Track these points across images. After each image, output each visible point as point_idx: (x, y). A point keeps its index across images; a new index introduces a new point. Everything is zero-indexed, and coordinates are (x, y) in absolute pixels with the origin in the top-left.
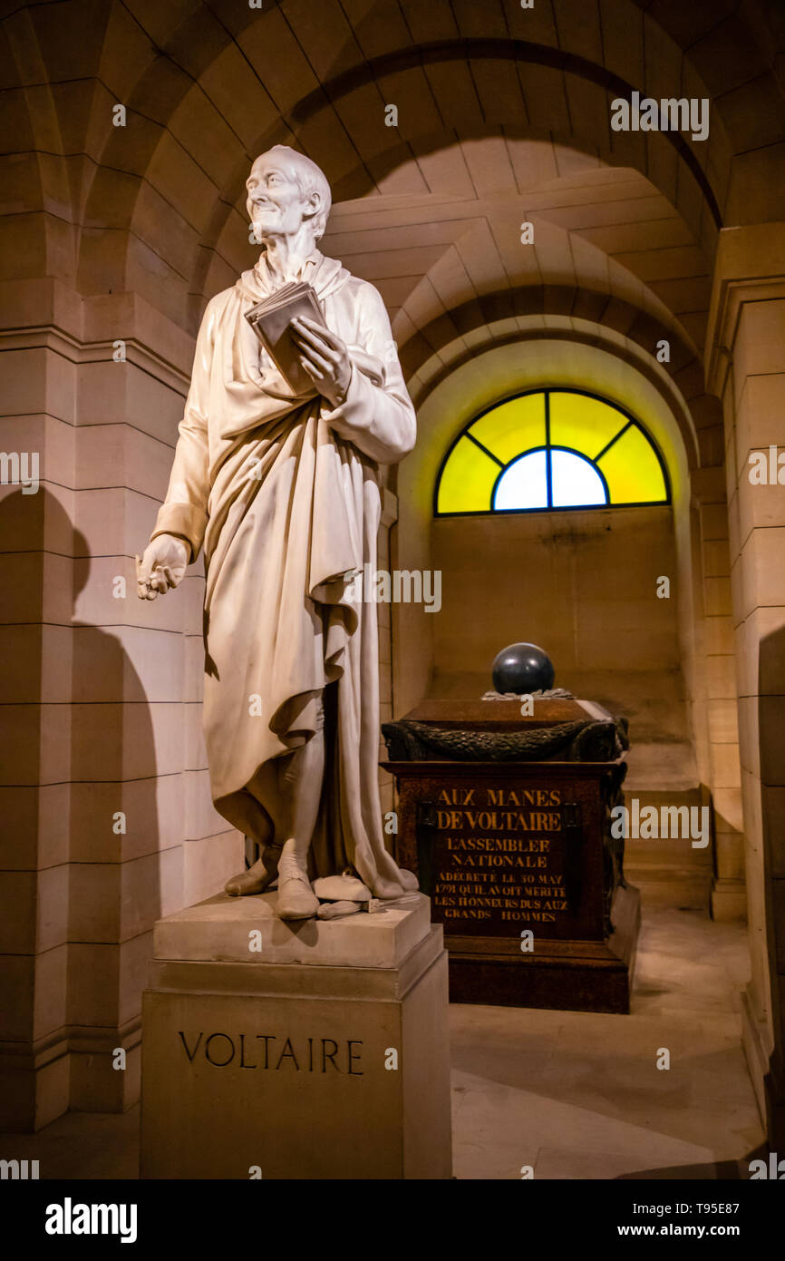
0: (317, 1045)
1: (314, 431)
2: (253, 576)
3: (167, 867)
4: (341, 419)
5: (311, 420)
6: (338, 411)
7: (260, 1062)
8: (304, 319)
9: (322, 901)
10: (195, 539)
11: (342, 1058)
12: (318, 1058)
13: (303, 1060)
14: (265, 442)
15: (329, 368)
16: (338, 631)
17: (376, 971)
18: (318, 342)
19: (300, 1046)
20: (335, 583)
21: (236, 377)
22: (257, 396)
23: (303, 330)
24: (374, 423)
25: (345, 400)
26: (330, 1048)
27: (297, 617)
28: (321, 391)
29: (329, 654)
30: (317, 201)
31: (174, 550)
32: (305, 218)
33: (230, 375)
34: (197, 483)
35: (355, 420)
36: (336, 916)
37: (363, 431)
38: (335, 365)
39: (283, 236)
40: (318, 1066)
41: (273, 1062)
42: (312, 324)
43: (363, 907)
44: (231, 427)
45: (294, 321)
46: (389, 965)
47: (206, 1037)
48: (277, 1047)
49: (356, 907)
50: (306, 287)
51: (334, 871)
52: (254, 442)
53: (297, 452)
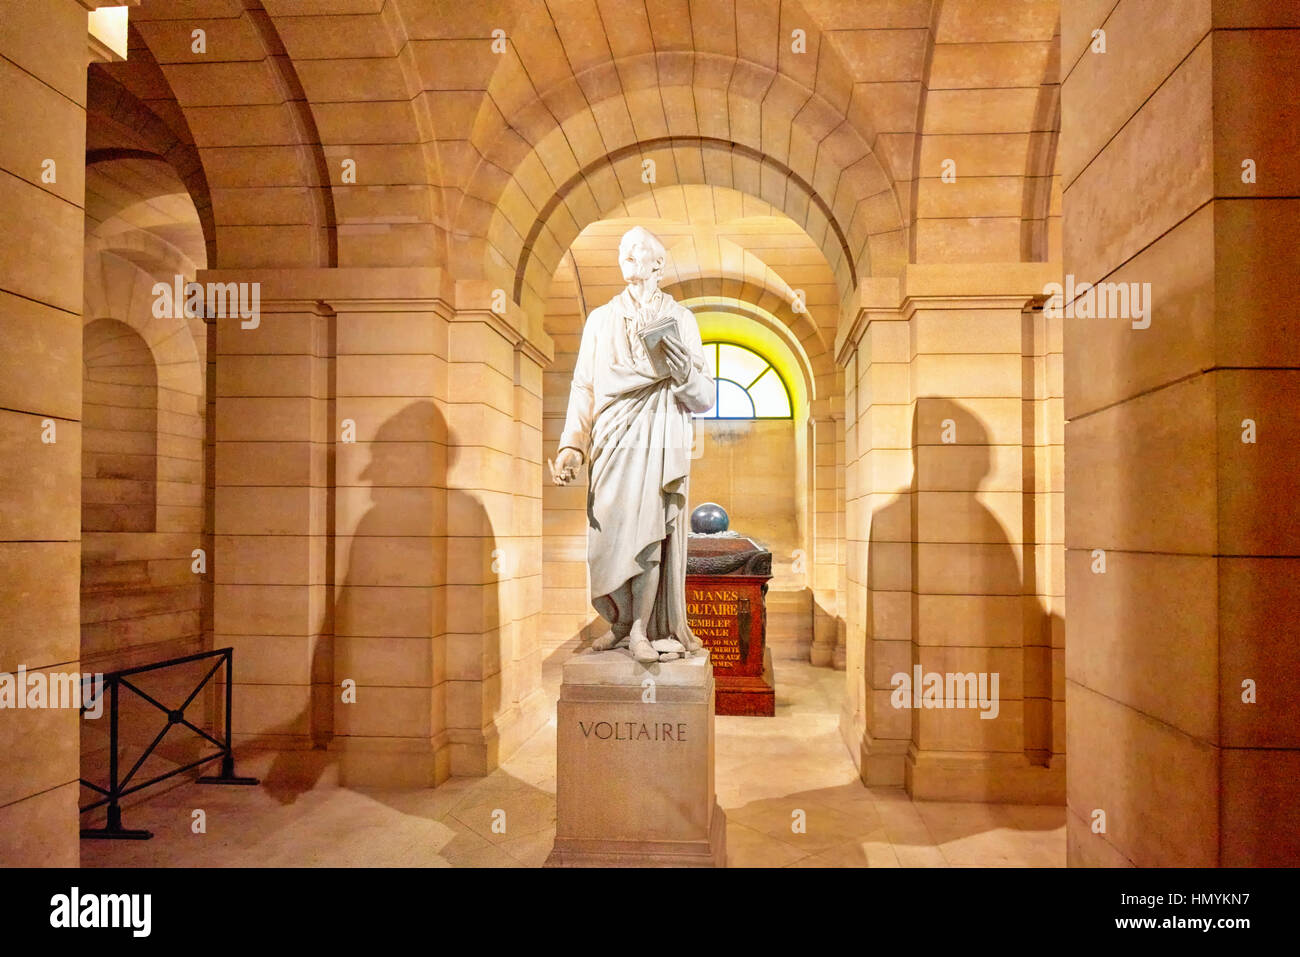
0: (660, 727)
1: (665, 396)
2: (625, 475)
3: (504, 636)
4: (684, 392)
5: (664, 390)
6: (682, 388)
7: (627, 736)
8: (670, 338)
9: (660, 653)
10: (585, 451)
11: (674, 734)
12: (661, 734)
13: (653, 735)
14: (635, 400)
15: (682, 365)
16: (673, 508)
17: (693, 688)
18: (677, 351)
19: (651, 728)
20: (676, 483)
21: (616, 362)
22: (631, 374)
23: (669, 343)
24: (699, 394)
25: (686, 381)
26: (667, 728)
27: (654, 499)
28: (673, 376)
29: (669, 519)
30: (661, 261)
31: (574, 457)
32: (654, 270)
33: (612, 361)
34: (585, 419)
35: (690, 392)
36: (669, 660)
37: (692, 398)
38: (685, 363)
39: (642, 280)
40: (660, 738)
41: (635, 736)
42: (675, 341)
43: (681, 656)
44: (615, 391)
45: (664, 338)
46: (700, 685)
47: (595, 725)
48: (637, 729)
49: (678, 656)
50: (673, 320)
51: (660, 636)
52: (628, 400)
53: (654, 408)
